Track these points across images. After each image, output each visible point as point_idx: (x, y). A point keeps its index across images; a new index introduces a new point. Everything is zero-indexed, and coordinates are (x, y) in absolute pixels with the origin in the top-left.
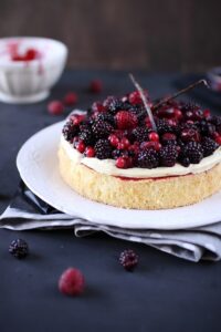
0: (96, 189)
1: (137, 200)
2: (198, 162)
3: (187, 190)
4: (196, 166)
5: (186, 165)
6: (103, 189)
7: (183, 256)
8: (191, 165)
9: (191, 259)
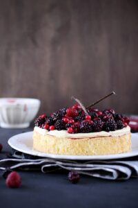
0: (56, 148)
1: (81, 151)
2: (114, 130)
3: (110, 146)
4: (113, 132)
5: (108, 131)
6: (61, 147)
7: (107, 177)
8: (110, 132)
9: (111, 178)
